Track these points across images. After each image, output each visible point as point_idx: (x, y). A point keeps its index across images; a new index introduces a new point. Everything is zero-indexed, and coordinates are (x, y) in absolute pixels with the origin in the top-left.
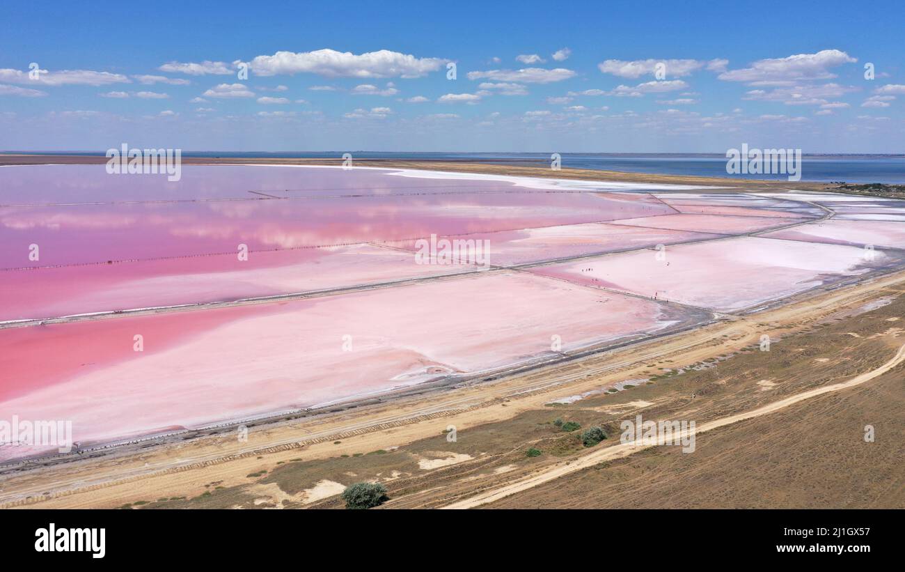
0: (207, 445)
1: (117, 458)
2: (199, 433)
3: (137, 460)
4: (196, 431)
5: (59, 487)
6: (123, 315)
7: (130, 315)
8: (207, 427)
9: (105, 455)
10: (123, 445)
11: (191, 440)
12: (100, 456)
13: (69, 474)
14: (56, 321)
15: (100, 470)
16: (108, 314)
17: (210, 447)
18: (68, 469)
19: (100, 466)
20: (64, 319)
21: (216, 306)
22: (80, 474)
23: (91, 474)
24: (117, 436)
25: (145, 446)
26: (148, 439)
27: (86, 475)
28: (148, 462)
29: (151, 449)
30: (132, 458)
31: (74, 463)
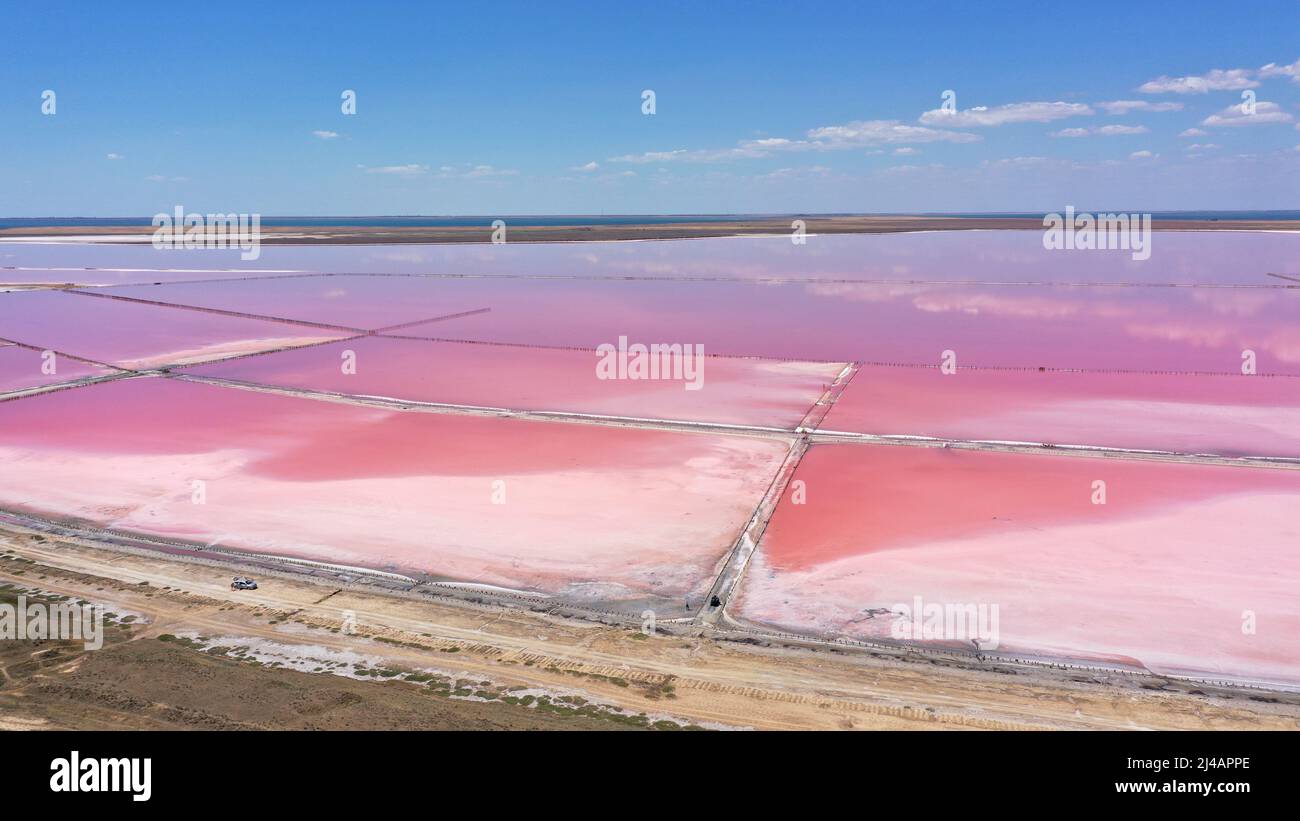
0: (1184, 712)
1: (1035, 686)
2: (1169, 684)
3: (1064, 699)
4: (1165, 678)
5: (948, 706)
6: (1056, 452)
7: (1066, 453)
8: (1184, 677)
9: (1015, 673)
10: (1043, 665)
11: (1154, 693)
12: (1008, 673)
13: (963, 688)
14: (965, 445)
15: (1006, 697)
16: (1035, 447)
17: (1189, 718)
18: (963, 679)
19: (1007, 691)
20: (974, 444)
21: (1206, 461)
22: (976, 694)
23: (993, 699)
24: (1037, 648)
25: (1077, 679)
26: (1082, 667)
27: (986, 699)
28: (1080, 710)
29: (1087, 687)
30: (1055, 693)
31: (971, 671)
